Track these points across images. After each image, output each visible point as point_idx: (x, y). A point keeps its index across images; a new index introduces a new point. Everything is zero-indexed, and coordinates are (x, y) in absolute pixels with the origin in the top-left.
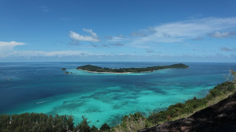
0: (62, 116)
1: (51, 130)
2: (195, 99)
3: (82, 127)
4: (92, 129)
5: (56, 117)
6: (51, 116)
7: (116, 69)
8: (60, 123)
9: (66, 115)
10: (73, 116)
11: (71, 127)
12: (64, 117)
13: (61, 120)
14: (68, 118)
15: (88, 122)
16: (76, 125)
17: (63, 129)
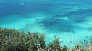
0: (34, 34)
1: (22, 46)
5: (28, 34)
6: (23, 33)
8: (32, 40)
11: (43, 45)
12: (36, 35)
13: (33, 37)
14: (39, 36)
15: (60, 42)
16: (48, 44)
17: (35, 46)
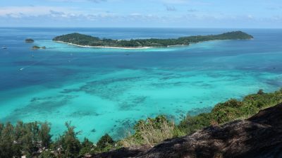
0: (30, 124)
1: (10, 149)
2: (260, 93)
3: (66, 142)
4: (84, 144)
5: (19, 125)
6: (9, 124)
7: (125, 41)
8: (27, 135)
9: (36, 122)
10: (50, 124)
11: (47, 142)
12: (34, 126)
13: (28, 130)
14: (40, 127)
15: (77, 133)
16: (56, 138)
17: (33, 145)
